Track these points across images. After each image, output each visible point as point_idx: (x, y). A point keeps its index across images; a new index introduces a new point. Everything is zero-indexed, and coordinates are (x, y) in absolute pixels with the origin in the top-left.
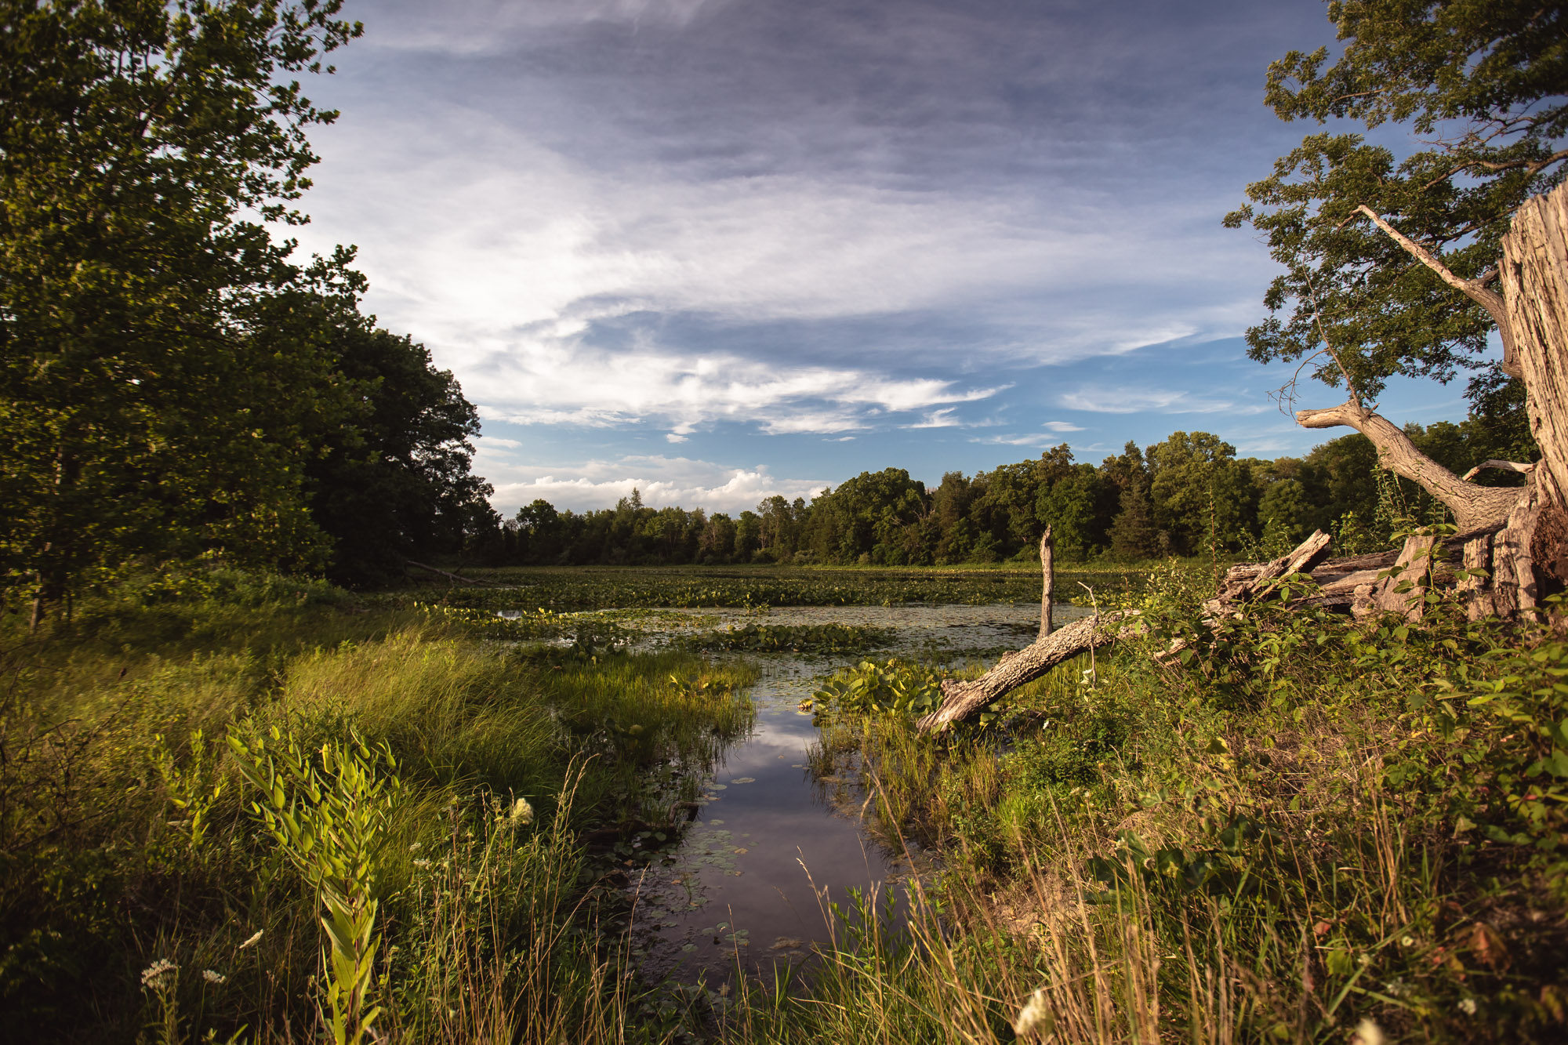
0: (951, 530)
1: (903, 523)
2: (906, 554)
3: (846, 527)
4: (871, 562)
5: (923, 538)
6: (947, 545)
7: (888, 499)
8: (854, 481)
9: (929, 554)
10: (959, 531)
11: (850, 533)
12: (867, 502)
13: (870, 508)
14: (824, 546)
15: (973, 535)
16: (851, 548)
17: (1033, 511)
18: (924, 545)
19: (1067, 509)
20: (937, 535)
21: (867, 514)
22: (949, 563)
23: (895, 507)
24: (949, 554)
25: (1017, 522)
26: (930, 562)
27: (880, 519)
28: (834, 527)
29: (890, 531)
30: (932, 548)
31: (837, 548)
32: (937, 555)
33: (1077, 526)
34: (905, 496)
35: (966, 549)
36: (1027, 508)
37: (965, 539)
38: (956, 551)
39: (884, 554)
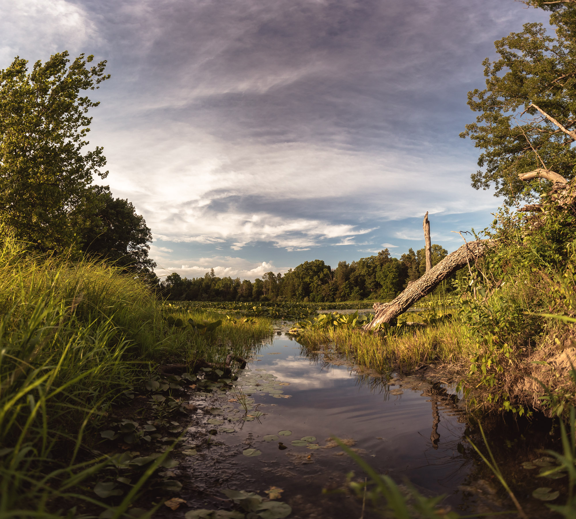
0: (342, 287)
1: (322, 284)
2: (324, 297)
3: (299, 286)
4: (309, 301)
5: (330, 290)
6: (340, 293)
7: (316, 273)
8: (302, 265)
9: (333, 297)
10: (345, 287)
11: (300, 288)
12: (307, 274)
13: (309, 277)
14: (289, 294)
15: (351, 288)
16: (301, 295)
17: (375, 278)
18: (331, 293)
19: (388, 277)
20: (336, 289)
21: (307, 280)
22: (341, 301)
23: (319, 276)
24: (341, 297)
25: (369, 283)
26: (334, 301)
27: (313, 282)
28: (294, 286)
29: (317, 287)
30: (334, 294)
31: (295, 295)
32: (337, 298)
33: (392, 283)
34: (323, 272)
35: (348, 295)
36: (373, 276)
37: (348, 291)
38: (344, 296)
39: (314, 297)
